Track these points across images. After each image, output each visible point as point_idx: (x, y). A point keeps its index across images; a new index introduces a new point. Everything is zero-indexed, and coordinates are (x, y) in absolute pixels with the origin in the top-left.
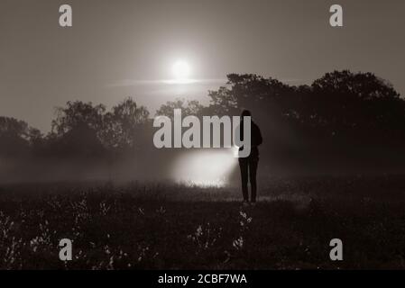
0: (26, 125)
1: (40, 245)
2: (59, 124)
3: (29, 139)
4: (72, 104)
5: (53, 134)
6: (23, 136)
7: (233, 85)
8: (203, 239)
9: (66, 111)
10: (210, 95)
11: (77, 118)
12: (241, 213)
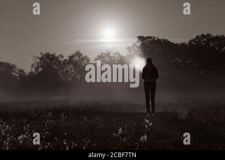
0: (16, 67)
1: (24, 140)
2: (36, 66)
3: (17, 75)
4: (44, 54)
5: (32, 72)
6: (14, 74)
7: (141, 42)
8: (122, 136)
9: (40, 58)
10: (127, 49)
11: (46, 62)
12: (146, 120)
